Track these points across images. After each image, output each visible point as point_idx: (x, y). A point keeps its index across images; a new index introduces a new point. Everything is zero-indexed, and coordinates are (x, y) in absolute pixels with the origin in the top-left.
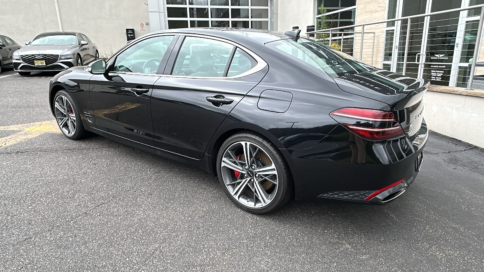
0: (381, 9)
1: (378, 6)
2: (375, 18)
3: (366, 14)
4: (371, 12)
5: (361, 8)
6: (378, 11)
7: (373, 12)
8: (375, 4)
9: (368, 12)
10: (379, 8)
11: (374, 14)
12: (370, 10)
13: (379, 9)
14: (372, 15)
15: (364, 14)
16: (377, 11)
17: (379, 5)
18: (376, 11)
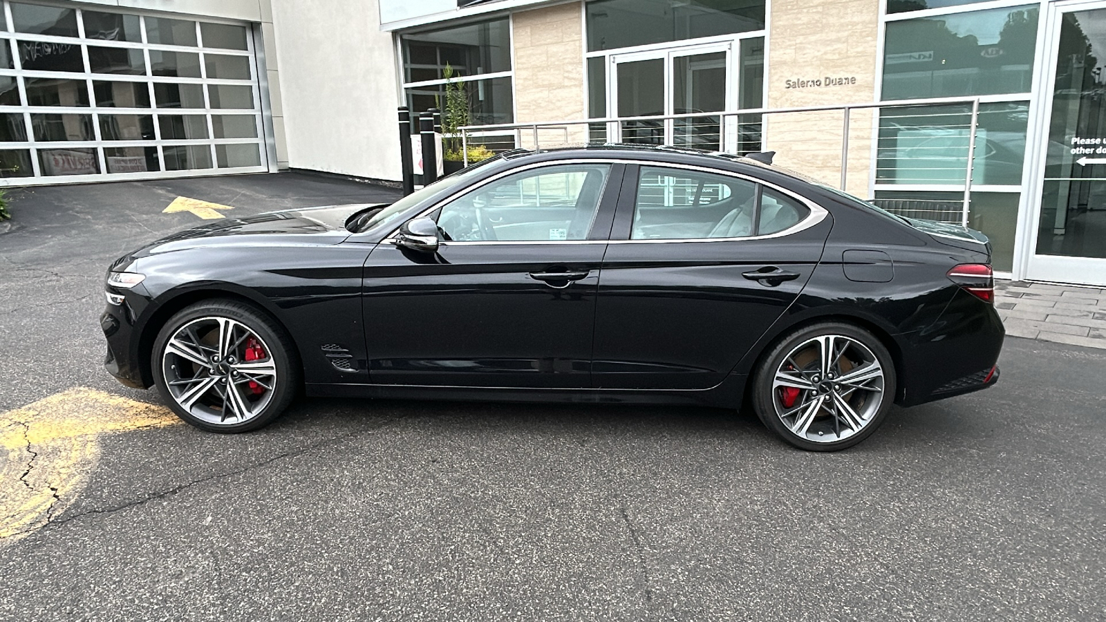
0: (572, 83)
1: (565, 77)
2: (560, 98)
3: (539, 90)
4: (550, 87)
5: (525, 77)
6: (567, 86)
7: (554, 88)
8: (557, 72)
9: (543, 86)
10: (566, 80)
11: (558, 90)
12: (546, 83)
13: (567, 83)
14: (552, 93)
15: (534, 90)
16: (564, 87)
17: (566, 75)
18: (562, 87)
